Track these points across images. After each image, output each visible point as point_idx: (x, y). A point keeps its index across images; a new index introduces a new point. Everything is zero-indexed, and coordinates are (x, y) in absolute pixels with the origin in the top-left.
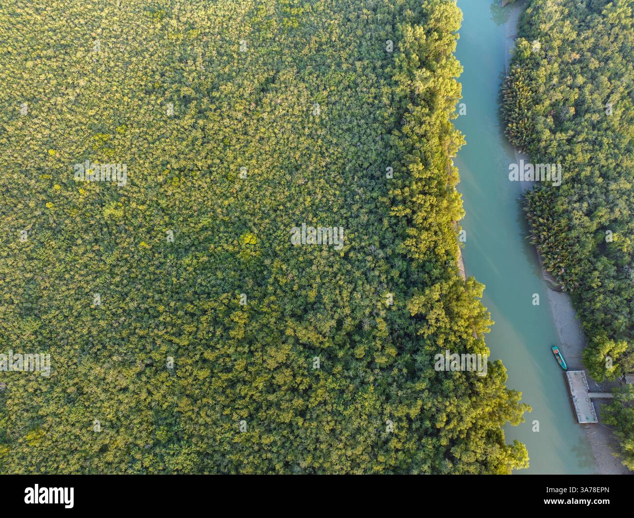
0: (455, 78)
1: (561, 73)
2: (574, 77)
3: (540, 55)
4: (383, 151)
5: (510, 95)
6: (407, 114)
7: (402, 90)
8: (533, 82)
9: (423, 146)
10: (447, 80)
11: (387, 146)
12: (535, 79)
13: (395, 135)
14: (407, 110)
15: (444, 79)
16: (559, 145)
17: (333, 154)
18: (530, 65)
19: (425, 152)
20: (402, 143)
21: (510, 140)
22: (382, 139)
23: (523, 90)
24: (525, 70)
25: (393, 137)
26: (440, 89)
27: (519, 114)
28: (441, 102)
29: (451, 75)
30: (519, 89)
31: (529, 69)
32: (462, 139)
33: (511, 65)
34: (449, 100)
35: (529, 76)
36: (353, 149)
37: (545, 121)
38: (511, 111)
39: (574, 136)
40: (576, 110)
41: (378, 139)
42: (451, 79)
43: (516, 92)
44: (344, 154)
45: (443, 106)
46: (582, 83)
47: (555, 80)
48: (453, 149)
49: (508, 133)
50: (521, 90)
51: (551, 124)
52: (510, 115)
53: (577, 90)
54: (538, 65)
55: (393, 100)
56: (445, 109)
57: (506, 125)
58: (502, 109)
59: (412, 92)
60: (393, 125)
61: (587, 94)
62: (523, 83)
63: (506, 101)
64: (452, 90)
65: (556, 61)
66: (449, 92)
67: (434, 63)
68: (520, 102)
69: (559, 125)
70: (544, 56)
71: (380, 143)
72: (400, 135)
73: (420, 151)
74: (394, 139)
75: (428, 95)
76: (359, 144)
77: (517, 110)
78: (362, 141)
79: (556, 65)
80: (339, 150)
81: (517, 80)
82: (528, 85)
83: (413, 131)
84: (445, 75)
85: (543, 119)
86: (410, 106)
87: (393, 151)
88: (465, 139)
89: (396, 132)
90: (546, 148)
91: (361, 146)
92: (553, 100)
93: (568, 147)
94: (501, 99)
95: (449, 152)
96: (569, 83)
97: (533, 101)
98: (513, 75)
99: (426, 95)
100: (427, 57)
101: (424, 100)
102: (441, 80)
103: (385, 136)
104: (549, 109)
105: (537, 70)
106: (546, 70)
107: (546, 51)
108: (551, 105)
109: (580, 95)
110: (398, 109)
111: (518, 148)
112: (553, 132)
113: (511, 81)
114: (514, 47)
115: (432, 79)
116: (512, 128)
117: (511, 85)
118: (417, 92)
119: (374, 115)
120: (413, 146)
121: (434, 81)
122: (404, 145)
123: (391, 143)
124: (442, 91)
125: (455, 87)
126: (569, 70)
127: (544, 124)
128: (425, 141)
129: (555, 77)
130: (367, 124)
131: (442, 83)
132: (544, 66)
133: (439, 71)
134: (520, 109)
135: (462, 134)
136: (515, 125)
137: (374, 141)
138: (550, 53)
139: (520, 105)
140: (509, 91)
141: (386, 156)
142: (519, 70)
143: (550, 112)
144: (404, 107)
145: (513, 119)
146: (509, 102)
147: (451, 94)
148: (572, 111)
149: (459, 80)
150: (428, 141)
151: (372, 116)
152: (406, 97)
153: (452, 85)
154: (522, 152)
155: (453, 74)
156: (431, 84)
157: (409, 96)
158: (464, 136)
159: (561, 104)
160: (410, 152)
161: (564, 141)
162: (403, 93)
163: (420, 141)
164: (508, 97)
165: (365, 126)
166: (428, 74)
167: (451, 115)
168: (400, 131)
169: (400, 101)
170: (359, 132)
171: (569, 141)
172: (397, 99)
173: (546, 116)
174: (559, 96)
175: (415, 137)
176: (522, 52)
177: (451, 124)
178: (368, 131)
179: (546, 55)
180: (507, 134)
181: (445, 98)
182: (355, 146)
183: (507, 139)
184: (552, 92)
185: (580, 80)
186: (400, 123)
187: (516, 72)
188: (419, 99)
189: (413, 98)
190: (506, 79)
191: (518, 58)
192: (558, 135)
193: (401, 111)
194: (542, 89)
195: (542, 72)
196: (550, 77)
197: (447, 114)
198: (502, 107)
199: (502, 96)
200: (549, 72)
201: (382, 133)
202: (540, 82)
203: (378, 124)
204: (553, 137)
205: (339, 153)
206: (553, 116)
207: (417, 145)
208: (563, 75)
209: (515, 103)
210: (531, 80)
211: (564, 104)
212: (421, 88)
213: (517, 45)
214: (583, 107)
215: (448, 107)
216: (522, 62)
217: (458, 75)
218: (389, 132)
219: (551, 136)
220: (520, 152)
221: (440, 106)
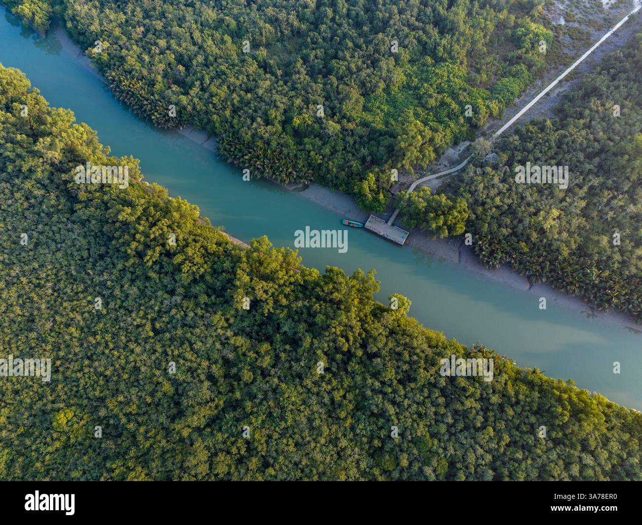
0: (74, 123)
1: (144, 49)
2: (156, 44)
3: (116, 50)
4: (86, 229)
5: (128, 97)
6: (69, 185)
7: (43, 172)
8: (133, 73)
9: (111, 194)
10: (70, 131)
11: (83, 223)
12: (132, 70)
13: (79, 209)
14: (66, 182)
15: (66, 132)
16: (200, 99)
17: (48, 276)
18: (117, 63)
19: (118, 197)
20: (93, 209)
21: (166, 127)
22: (74, 222)
23: (133, 85)
24: (118, 69)
25: (80, 213)
26: (72, 142)
27: (150, 104)
28: (84, 150)
29: (68, 124)
30: (129, 87)
31: (119, 66)
32: (133, 160)
33: (103, 75)
34: (89, 143)
35: (125, 72)
36: (59, 255)
37: (172, 91)
38: (142, 107)
39: (202, 84)
40: (184, 66)
41: (69, 226)
42: (71, 126)
43: (130, 91)
44: (58, 266)
45: (90, 152)
46: (166, 44)
47: (146, 58)
48: (135, 173)
49: (159, 124)
50: (131, 86)
51: (178, 89)
52: (145, 111)
53: (168, 52)
54: (122, 59)
55: (44, 186)
56: (94, 153)
57: (150, 120)
58: (135, 112)
59: (52, 164)
60: (69, 204)
61: (177, 48)
62: (128, 80)
63: (131, 103)
64: (82, 134)
65: (131, 45)
66: (82, 137)
67: (42, 127)
68: (141, 95)
69: (186, 88)
70: (119, 48)
71: (75, 226)
72: (84, 204)
73: (113, 200)
74: (82, 213)
75: (68, 155)
76: (59, 246)
77: (145, 102)
78: (59, 240)
79: (135, 47)
80: (49, 267)
81: (120, 81)
82: (133, 78)
83: (90, 192)
84: (63, 127)
85: (170, 91)
86: (64, 177)
87: (94, 222)
88: (134, 158)
89: (78, 206)
90: (194, 108)
91: (63, 245)
92: (161, 72)
93: (207, 95)
94: (126, 106)
95: (135, 178)
96: (157, 51)
97: (149, 85)
98: (114, 81)
99: (66, 157)
100: (31, 129)
101: (69, 162)
102: (64, 134)
103: (73, 218)
104: (165, 80)
105: (126, 62)
106: (132, 57)
107: (116, 43)
108: (164, 77)
109: (174, 53)
110: (58, 188)
111: (177, 127)
112: (186, 93)
113: (118, 86)
114: (90, 60)
115: (57, 141)
116: (157, 118)
117: (120, 89)
118: (57, 162)
119: (43, 212)
120: (103, 201)
121: (60, 141)
122: (96, 209)
123: (84, 217)
124: (76, 142)
125: (81, 129)
126: (147, 43)
127: (175, 94)
128: (108, 189)
129: (143, 56)
130: (46, 224)
131: (69, 136)
132: (128, 55)
133: (54, 129)
134: (147, 100)
135: (129, 157)
136: (156, 114)
137: (68, 231)
138: (121, 43)
139: (143, 97)
140: (124, 95)
141: (93, 231)
142: (114, 74)
143: (168, 83)
144: (61, 182)
145: (150, 111)
146: (134, 103)
147: (85, 137)
148: (181, 68)
149: (78, 122)
150: (110, 187)
151: (42, 215)
152: (52, 173)
153: (77, 130)
154: (183, 127)
155: (68, 121)
156: (60, 145)
157: (54, 171)
158: (132, 157)
159: (169, 70)
160: (107, 208)
161: (200, 93)
162: (46, 174)
163: (105, 193)
164: (129, 99)
165: (47, 228)
166: (49, 139)
167: (103, 152)
168: (80, 202)
169: (52, 181)
170: (48, 238)
171: (203, 89)
172: (47, 182)
173: (170, 88)
174: (161, 67)
175: (98, 194)
176: (100, 59)
177: (112, 158)
178: (54, 228)
179: (120, 46)
180: (158, 125)
181: (84, 144)
182: (58, 250)
183: (163, 128)
184: (153, 68)
185: (162, 43)
186: (72, 197)
187: (114, 77)
188: (65, 165)
189: (58, 168)
190: (112, 88)
191: (102, 67)
192: (192, 92)
193: (62, 187)
194: (145, 72)
195: (131, 61)
196: (140, 59)
197: (99, 154)
198: (133, 110)
199: (124, 103)
200: (135, 56)
201: (68, 219)
202: (138, 68)
203: (56, 216)
204: (190, 97)
205: (51, 269)
206: (174, 83)
207: (106, 198)
208: (147, 50)
209: (139, 99)
210: (130, 73)
211: (171, 69)
212: (56, 155)
213: (90, 57)
214: (185, 59)
215: (95, 148)
216: (108, 66)
217: (73, 119)
218: (73, 211)
219: (187, 99)
220: (181, 128)
221: (87, 154)
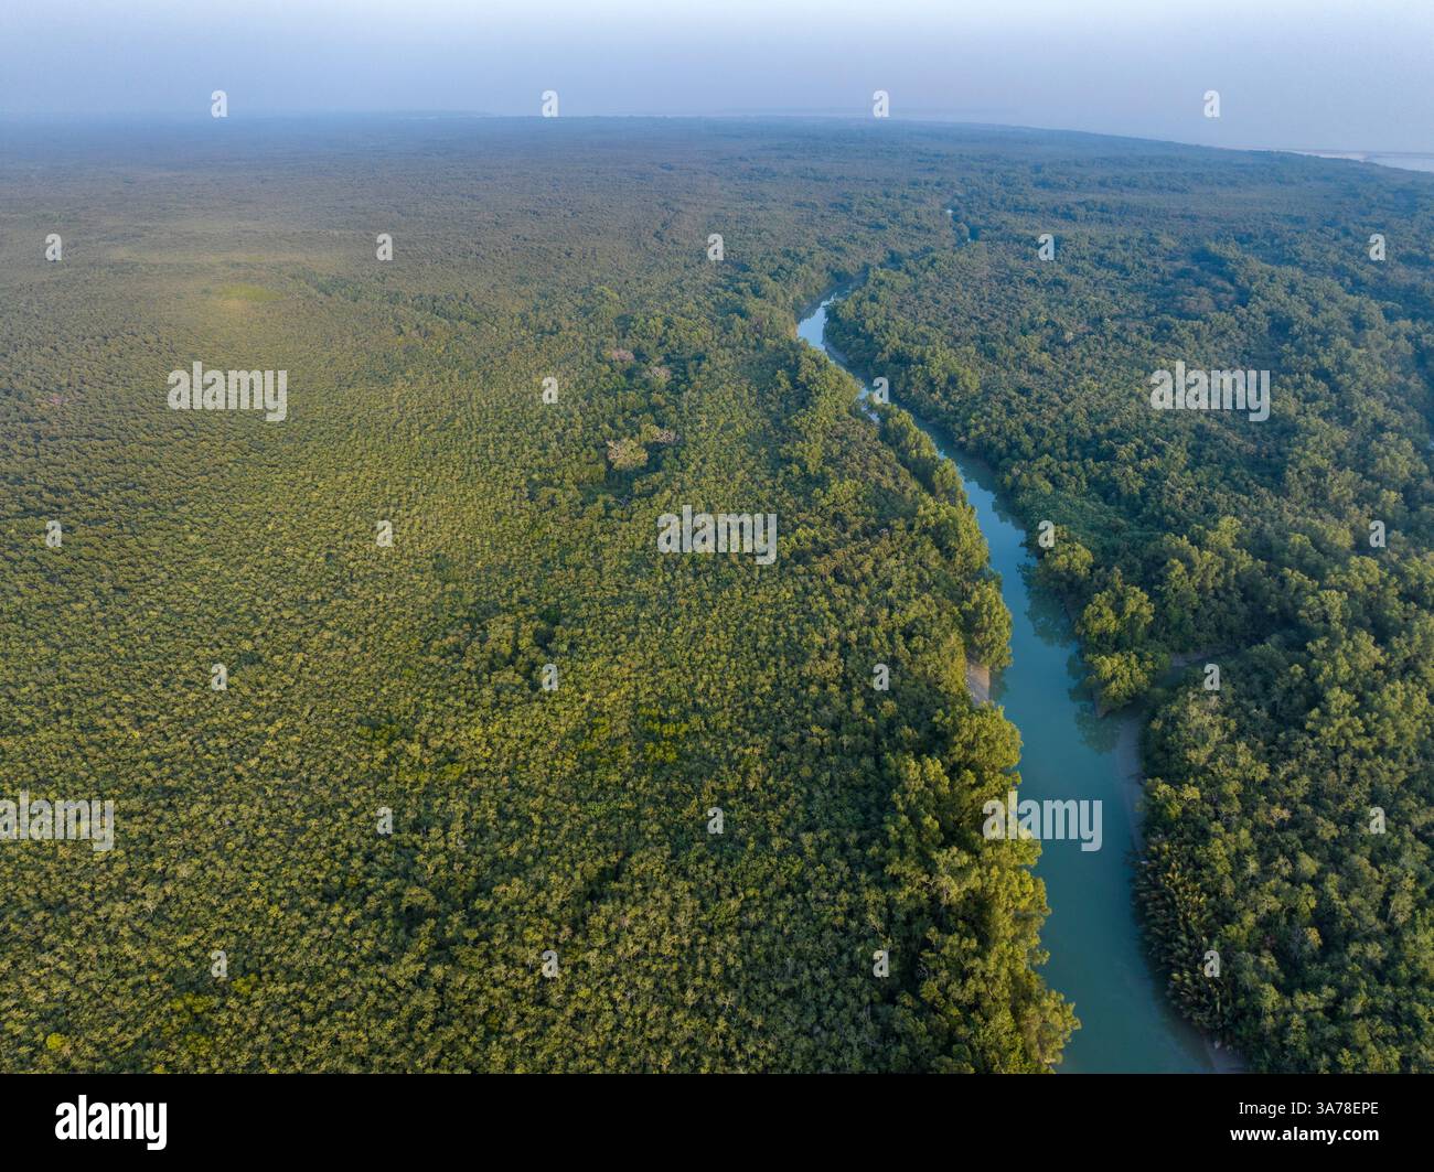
0: (1027, 867)
1: (1260, 849)
2: (1293, 859)
3: (1203, 813)
4: (880, 1047)
5: (1160, 903)
6: (927, 954)
7: (910, 896)
8: (1204, 872)
9: (977, 1033)
10: (1010, 874)
11: (888, 1034)
12: (1207, 866)
13: (904, 1005)
14: (927, 944)
15: (1002, 870)
16: (1310, 1025)
17: (755, 1056)
18: (1187, 835)
19: (983, 1051)
20: (923, 1027)
21: (1186, 1015)
22: (875, 1017)
23: (1186, 892)
24: (1180, 845)
25: (899, 1012)
26: (997, 893)
27: (1190, 947)
28: (1003, 923)
29: (1016, 862)
30: (1176, 888)
31: (1187, 843)
32: (1068, 1014)
33: (1145, 835)
34: (1022, 919)
35: (1191, 859)
36: (803, 1043)
37: (1257, 962)
38: (1169, 940)
39: (1338, 1001)
40: (1322, 935)
41: (863, 1015)
42: (1017, 869)
43: (1172, 897)
44: (783, 1057)
45: (1010, 933)
46: (1314, 871)
47: (1253, 866)
48: (1052, 1040)
49: (1177, 996)
50: (1181, 890)
51: (1274, 969)
52: (1171, 952)
53: (1308, 888)
54: (1204, 836)
55: (890, 920)
56: (1014, 940)
57: (1167, 977)
58: (1148, 938)
59: (934, 899)
60: (898, 981)
61: (1335, 895)
62: (1182, 875)
63: (1153, 917)
64: (1024, 895)
65: (1241, 825)
66: (1018, 899)
67: (975, 834)
68: (1185, 918)
69: (1293, 978)
70: (1212, 815)
71: (871, 1026)
72: (918, 1005)
73: (971, 1048)
74: (902, 1016)
75: (972, 906)
76: (818, 1029)
77: (1183, 938)
78: (826, 1020)
79: (1244, 833)
80: (770, 1046)
81: (1167, 867)
82: (1195, 879)
83: (946, 996)
84: (1004, 861)
85: (1251, 959)
86: (933, 934)
87: (904, 1049)
88: (1075, 1013)
89: (906, 999)
90: (1281, 1031)
91: (824, 1035)
92: (1263, 912)
93: (1332, 1031)
94: (1140, 913)
95: (1043, 1050)
96: (1286, 871)
97: (1216, 915)
98: (1156, 857)
99: (965, 907)
100: (957, 823)
101: (963, 918)
102: (995, 871)
103: (880, 1010)
104: (1259, 933)
105: (1206, 845)
106: (1225, 845)
107: (1214, 804)
108: (1259, 924)
109: (1319, 899)
110: (907, 940)
111: (1212, 1034)
112: (1286, 991)
113: (1155, 872)
114: (1143, 796)
115: (976, 871)
116: (1183, 983)
117: (1156, 880)
118: (944, 901)
119: (851, 955)
120: (951, 1031)
121: (980, 875)
122: (929, 1033)
123: (897, 1026)
124: (1003, 898)
125: (1030, 887)
126: (1276, 843)
127: (1258, 972)
128: (979, 1019)
129: (1249, 859)
130: (835, 978)
131: (999, 880)
132: (1219, 836)
133: (988, 852)
134: (1190, 937)
135: (1067, 1001)
136: (1187, 974)
137: (854, 1021)
138: (1224, 809)
139: (1187, 926)
140: (1154, 894)
141: (887, 1062)
142: (1166, 847)
143: (1262, 941)
144: (920, 936)
145: (1180, 959)
146: (1160, 920)
147: (1024, 903)
148: (1313, 935)
149: (1036, 872)
150: (987, 1019)
151: (845, 958)
152: (920, 911)
153: (1021, 882)
154: (1223, 1046)
155: (1021, 858)
156: (973, 882)
157: (927, 910)
158: (1072, 1006)
159: (1283, 921)
160: (946, 1051)
161: (1320, 1014)
162: (913, 904)
163: (968, 1022)
164: (1157, 908)
165: (830, 984)
166: (965, 859)
167: (1031, 952)
168: (916, 996)
169: (908, 922)
170: (816, 999)
171: (1332, 1012)
172: (901, 916)
173: (1257, 952)
174: (1271, 903)
175: (955, 1012)
176: (1163, 807)
177: (1034, 977)
178: (839, 995)
179: (1217, 812)
180: (1174, 997)
181: (1012, 912)
182: (809, 1034)
183: (1177, 1012)
184: (1252, 893)
185: (1309, 865)
186: (913, 975)
187: (1161, 852)
188: (952, 918)
189: (937, 912)
190: (1141, 866)
191: (1155, 819)
192: (1300, 999)
193: (913, 945)
194: (1228, 887)
195: (1218, 849)
196: (1238, 859)
197: (1021, 950)
198: (1148, 932)
199: (1142, 906)
200: (1233, 848)
201: (872, 1002)
202: (1220, 871)
203: (860, 980)
204: (1288, 1004)
205: (770, 1053)
206: (1274, 952)
207: (962, 1030)
208: (1266, 855)
209: (1176, 923)
210: (1199, 867)
211: (1290, 922)
212: (953, 891)
213: (1148, 792)
214: (1336, 927)
215: (1023, 935)
216: (1168, 828)
217: (1032, 862)
218: (890, 998)
219: (1278, 1001)
220: (1217, 1045)
221: (1002, 933)
